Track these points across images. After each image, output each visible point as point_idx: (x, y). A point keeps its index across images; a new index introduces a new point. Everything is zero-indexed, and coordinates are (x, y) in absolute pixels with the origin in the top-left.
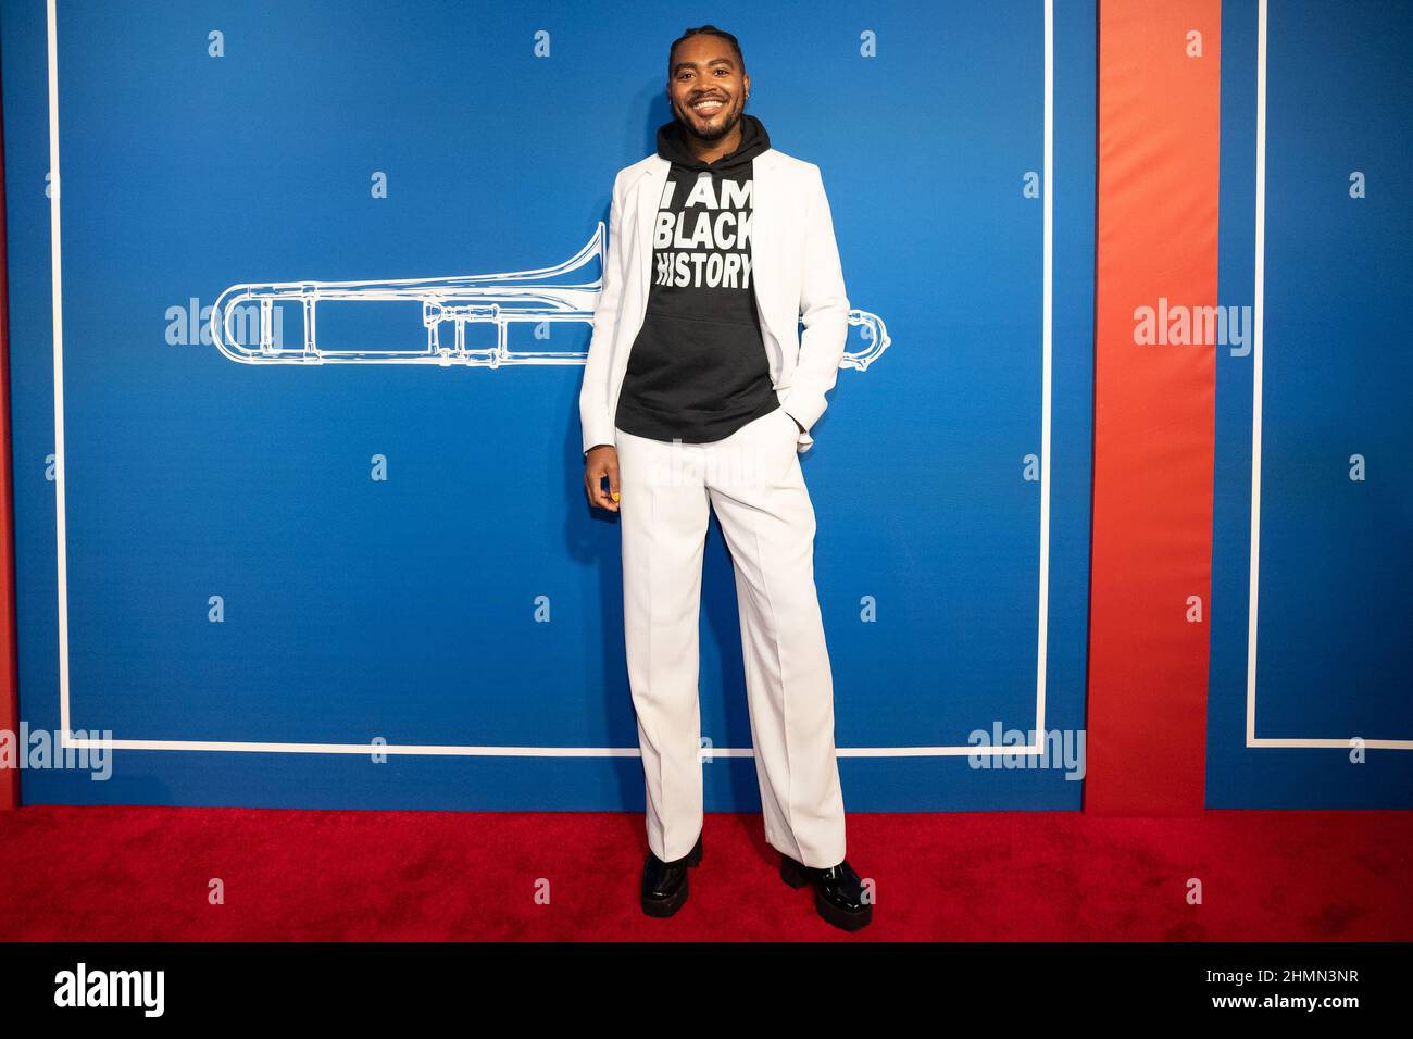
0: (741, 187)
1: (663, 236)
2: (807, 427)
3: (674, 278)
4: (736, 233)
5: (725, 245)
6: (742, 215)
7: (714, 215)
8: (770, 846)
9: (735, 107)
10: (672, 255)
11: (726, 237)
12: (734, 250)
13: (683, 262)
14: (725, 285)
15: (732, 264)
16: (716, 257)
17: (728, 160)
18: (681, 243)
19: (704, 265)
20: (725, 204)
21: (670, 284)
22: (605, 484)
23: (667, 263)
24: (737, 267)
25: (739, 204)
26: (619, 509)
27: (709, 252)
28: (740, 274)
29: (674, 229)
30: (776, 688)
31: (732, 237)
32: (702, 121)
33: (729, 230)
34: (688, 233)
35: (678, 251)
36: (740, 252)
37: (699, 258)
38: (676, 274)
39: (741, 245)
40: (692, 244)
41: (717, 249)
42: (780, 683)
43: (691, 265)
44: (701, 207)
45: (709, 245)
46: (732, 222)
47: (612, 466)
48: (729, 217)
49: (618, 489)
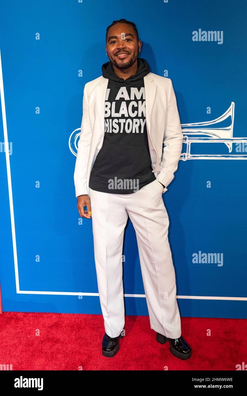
0: (139, 90)
1: (106, 112)
2: (166, 186)
3: (112, 130)
4: (137, 110)
5: (133, 115)
6: (140, 102)
7: (128, 102)
8: (153, 330)
9: (134, 55)
10: (111, 120)
11: (133, 112)
12: (137, 117)
13: (116, 123)
14: (134, 132)
15: (136, 123)
16: (129, 120)
17: (133, 78)
18: (114, 115)
19: (124, 124)
20: (132, 98)
21: (111, 132)
22: (85, 208)
23: (108, 123)
24: (138, 125)
25: (138, 98)
26: (91, 217)
27: (126, 119)
28: (140, 127)
29: (111, 109)
30: (155, 279)
31: (136, 112)
32: (120, 61)
33: (135, 109)
34: (117, 111)
35: (113, 119)
36: (139, 118)
37: (122, 121)
38: (113, 128)
39: (140, 115)
40: (119, 115)
41: (130, 117)
42: (156, 277)
43: (119, 124)
44: (122, 99)
45: (126, 116)
46: (136, 106)
47: (87, 202)
48: (134, 103)
49: (90, 210)
